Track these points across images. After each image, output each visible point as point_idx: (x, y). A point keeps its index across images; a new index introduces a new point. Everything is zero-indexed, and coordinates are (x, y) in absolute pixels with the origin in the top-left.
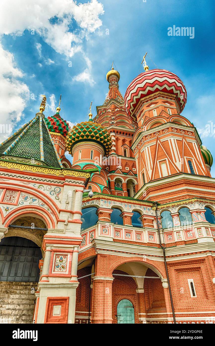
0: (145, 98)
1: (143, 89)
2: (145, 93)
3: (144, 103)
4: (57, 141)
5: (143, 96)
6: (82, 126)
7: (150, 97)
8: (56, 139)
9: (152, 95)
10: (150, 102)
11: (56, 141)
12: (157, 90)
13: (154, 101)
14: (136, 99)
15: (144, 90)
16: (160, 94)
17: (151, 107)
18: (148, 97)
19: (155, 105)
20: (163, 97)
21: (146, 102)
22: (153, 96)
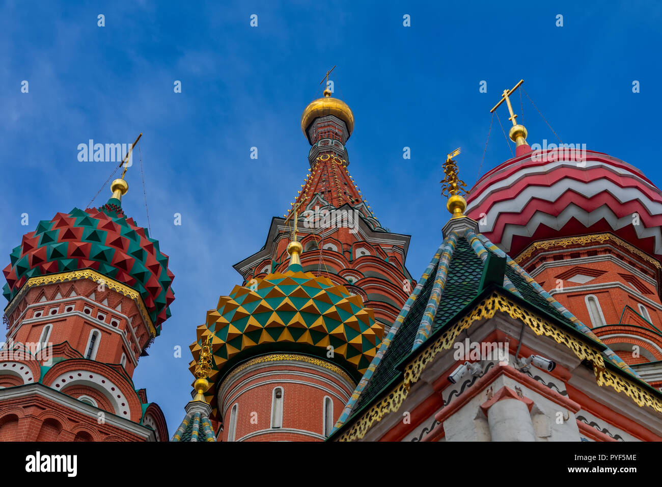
0: (553, 242)
1: (553, 208)
2: (557, 223)
3: (544, 259)
4: (118, 322)
5: (544, 232)
6: (276, 288)
7: (573, 246)
8: (114, 308)
9: (583, 240)
10: (568, 262)
11: (113, 320)
12: (602, 226)
13: (584, 261)
14: (514, 236)
15: (555, 215)
16: (614, 243)
17: (575, 284)
18: (565, 242)
19: (593, 278)
20: (618, 256)
21: (556, 258)
22: (587, 245)
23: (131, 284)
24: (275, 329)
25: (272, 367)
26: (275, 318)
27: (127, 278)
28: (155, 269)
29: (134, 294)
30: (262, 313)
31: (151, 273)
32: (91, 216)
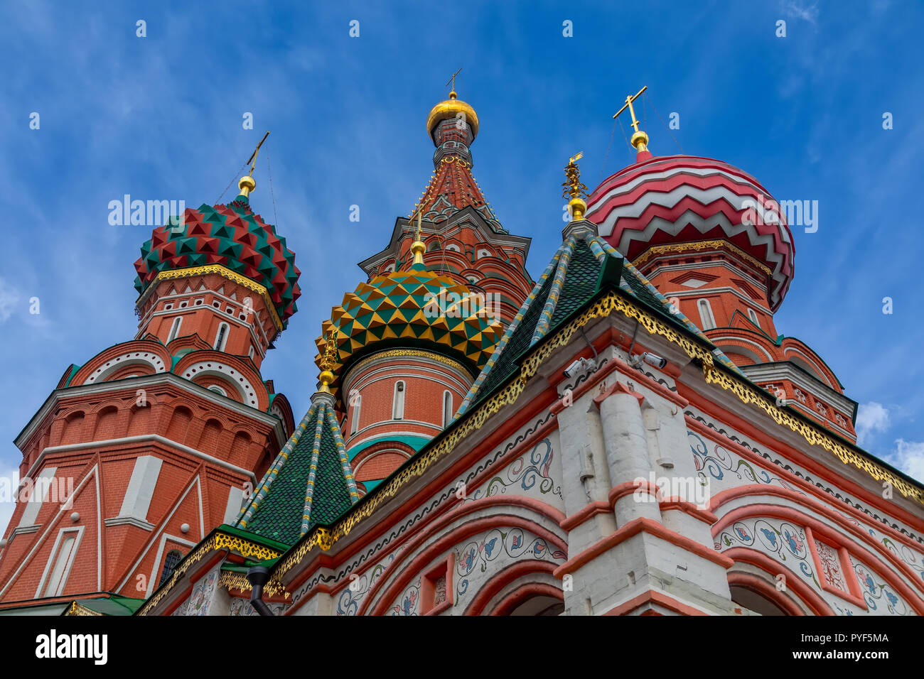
0: (669, 247)
1: (670, 214)
2: (674, 229)
3: (660, 263)
5: (661, 237)
6: (400, 285)
7: (688, 251)
9: (698, 245)
10: (683, 267)
11: (241, 313)
12: (717, 233)
13: (698, 266)
14: (632, 241)
15: (672, 220)
16: (727, 250)
17: (689, 288)
18: (681, 247)
19: (707, 283)
20: (731, 262)
21: (672, 262)
22: (702, 250)
23: (259, 280)
24: (397, 326)
25: (394, 362)
26: (397, 314)
27: (255, 274)
28: (282, 265)
29: (262, 289)
30: (385, 310)
31: (278, 269)
32: (219, 212)
